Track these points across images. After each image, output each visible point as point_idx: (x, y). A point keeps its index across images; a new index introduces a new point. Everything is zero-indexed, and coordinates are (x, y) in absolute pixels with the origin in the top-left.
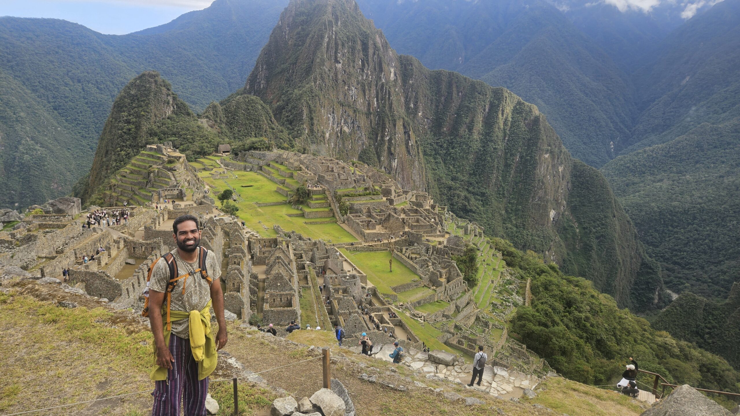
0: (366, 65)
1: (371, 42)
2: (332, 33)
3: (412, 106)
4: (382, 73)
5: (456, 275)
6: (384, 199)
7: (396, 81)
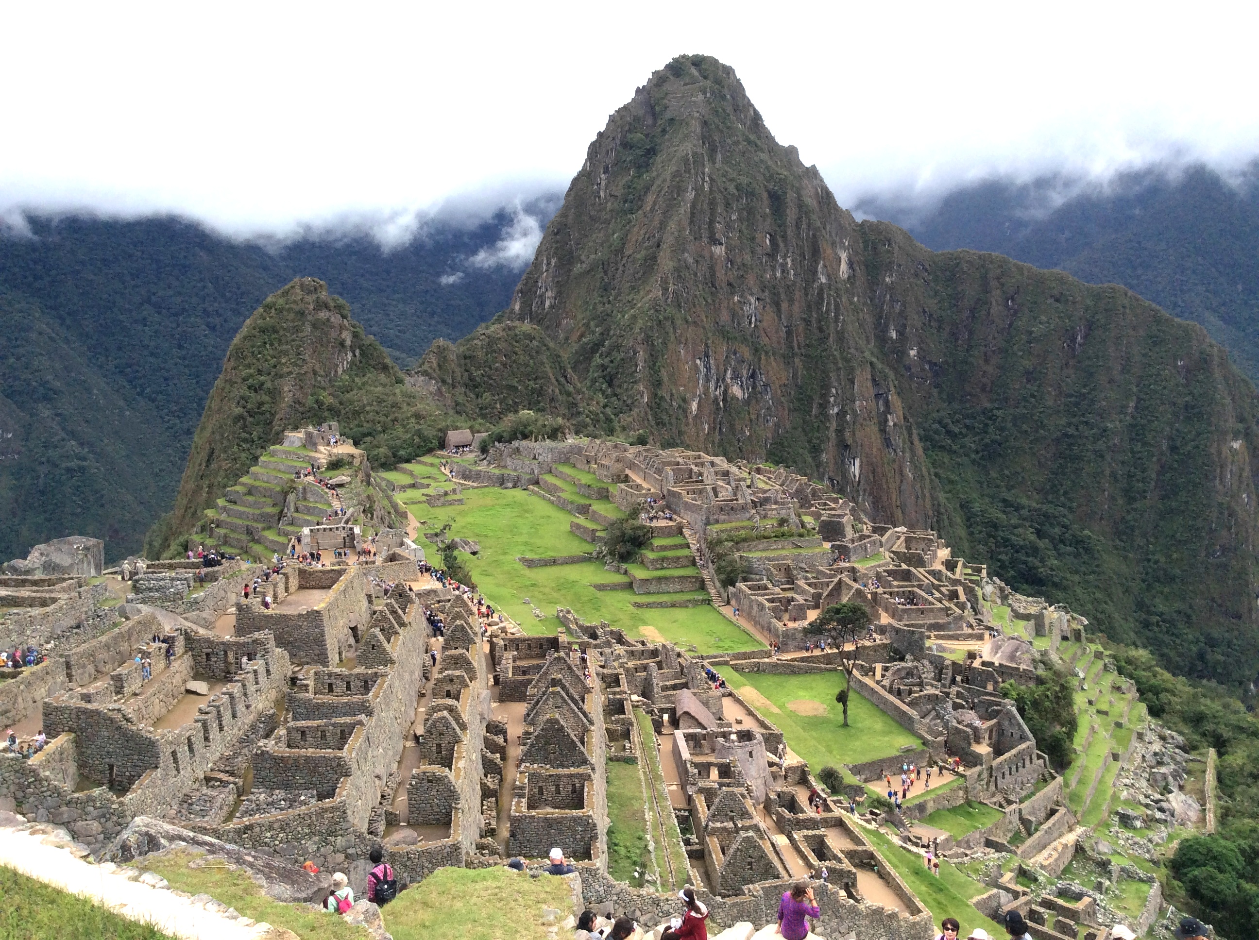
0: (782, 245)
1: (791, 195)
2: (703, 179)
3: (894, 335)
4: (817, 263)
5: (1016, 736)
6: (827, 545)
7: (851, 279)
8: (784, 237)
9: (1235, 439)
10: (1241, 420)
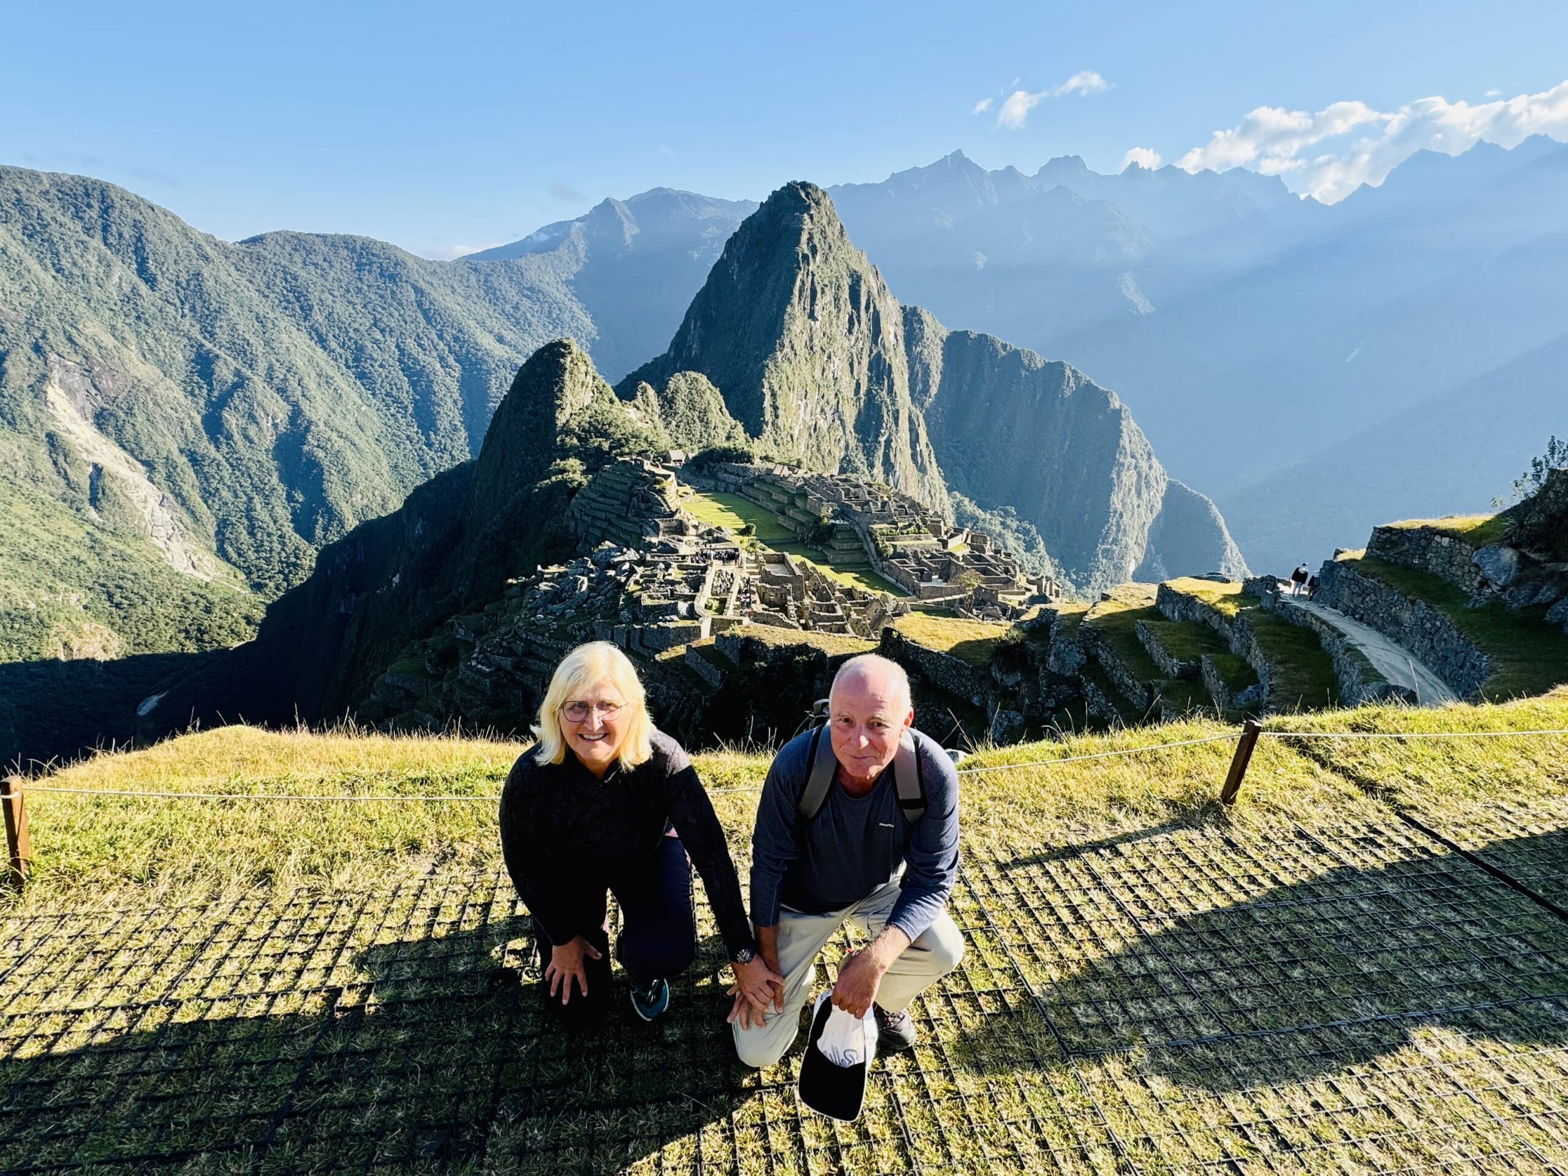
0: (856, 323)
1: (863, 287)
2: (807, 273)
4: (879, 336)
8: (859, 316)
9: (1129, 469)
10: (1133, 457)
